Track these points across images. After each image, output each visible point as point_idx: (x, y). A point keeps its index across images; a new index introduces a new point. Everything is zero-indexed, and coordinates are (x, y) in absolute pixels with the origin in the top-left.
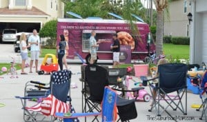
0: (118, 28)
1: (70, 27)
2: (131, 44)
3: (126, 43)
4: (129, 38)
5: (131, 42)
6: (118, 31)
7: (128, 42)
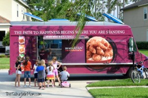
0: (91, 32)
1: (26, 33)
2: (108, 54)
3: (102, 51)
4: (106, 45)
5: (109, 50)
6: (91, 36)
7: (105, 50)
